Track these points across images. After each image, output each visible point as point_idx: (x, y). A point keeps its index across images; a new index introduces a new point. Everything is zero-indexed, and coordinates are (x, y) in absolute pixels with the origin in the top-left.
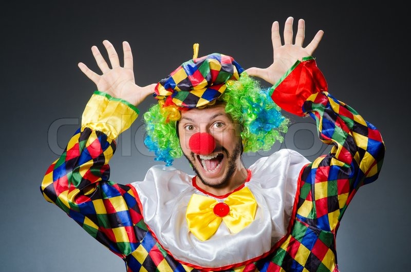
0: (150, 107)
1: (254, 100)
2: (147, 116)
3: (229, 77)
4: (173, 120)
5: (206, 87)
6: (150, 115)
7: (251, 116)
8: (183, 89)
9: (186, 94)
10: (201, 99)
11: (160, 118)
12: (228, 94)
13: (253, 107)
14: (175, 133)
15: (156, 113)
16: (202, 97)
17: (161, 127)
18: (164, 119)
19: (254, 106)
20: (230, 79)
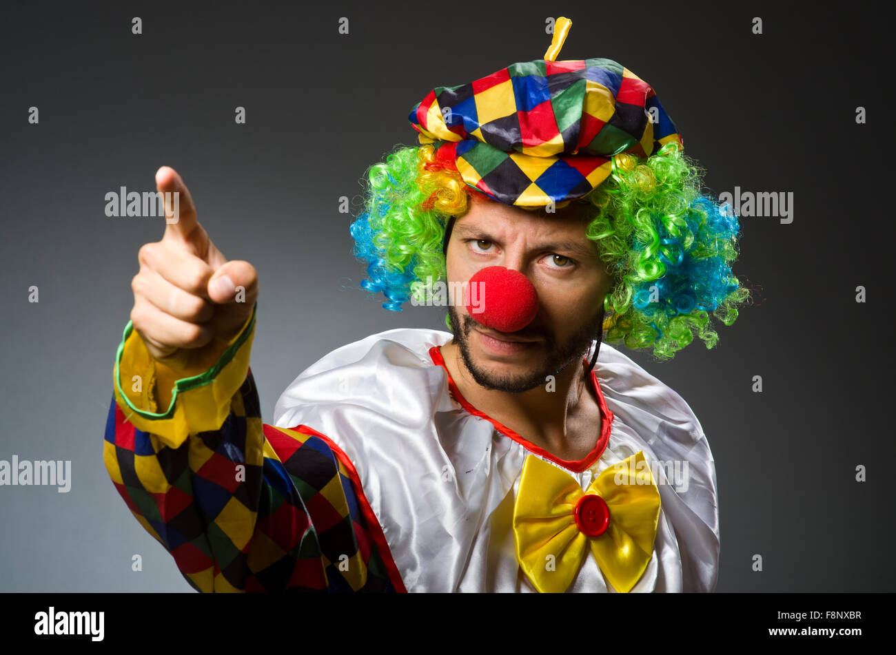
0: (393, 152)
1: (671, 228)
2: (379, 174)
3: (625, 146)
4: (443, 210)
5: (557, 156)
6: (384, 172)
7: (648, 268)
8: (493, 140)
9: (498, 157)
10: (533, 186)
11: (409, 189)
12: (609, 191)
13: (663, 245)
14: (439, 239)
15: (405, 172)
16: (539, 183)
17: (406, 214)
18: (421, 195)
19: (666, 241)
20: (627, 152)
